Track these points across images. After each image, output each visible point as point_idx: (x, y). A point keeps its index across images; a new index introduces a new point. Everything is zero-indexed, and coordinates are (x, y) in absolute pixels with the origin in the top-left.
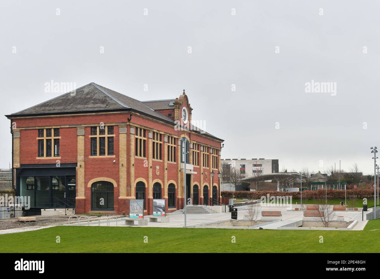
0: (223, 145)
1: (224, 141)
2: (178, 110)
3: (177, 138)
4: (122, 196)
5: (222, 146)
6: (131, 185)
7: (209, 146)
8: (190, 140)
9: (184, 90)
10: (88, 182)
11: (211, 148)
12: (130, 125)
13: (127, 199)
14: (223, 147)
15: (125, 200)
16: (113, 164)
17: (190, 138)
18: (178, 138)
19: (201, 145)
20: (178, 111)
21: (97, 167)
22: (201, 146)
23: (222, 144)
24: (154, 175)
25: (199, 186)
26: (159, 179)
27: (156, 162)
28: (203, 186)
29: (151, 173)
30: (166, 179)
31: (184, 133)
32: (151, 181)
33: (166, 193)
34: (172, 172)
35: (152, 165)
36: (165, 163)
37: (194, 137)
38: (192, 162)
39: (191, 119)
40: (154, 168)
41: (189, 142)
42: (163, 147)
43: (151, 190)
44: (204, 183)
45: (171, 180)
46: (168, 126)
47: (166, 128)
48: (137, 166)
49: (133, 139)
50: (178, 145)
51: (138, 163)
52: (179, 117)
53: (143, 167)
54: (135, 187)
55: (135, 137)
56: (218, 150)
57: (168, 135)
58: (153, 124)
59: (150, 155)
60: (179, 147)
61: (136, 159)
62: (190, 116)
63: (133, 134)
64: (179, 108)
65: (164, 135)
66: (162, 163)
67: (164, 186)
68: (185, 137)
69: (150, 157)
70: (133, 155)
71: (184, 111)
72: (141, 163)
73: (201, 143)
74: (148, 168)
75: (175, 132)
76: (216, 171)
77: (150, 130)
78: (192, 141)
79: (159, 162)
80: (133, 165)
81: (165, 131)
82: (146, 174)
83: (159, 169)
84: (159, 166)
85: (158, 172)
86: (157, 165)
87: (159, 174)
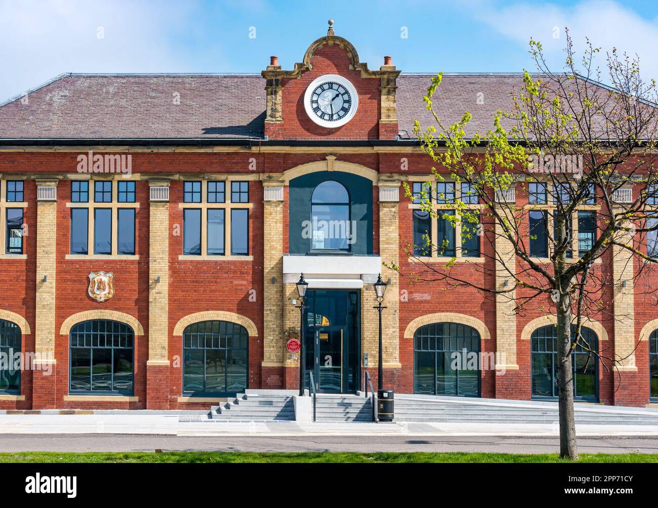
8: (379, 174)
17: (376, 169)
22: (494, 186)
24: (76, 299)
25: (476, 328)
26: (116, 309)
27: (91, 261)
28: (514, 328)
29: (46, 296)
30: (162, 309)
31: (325, 159)
32: (46, 317)
33: (159, 351)
34: (213, 288)
35: (58, 273)
36: (155, 261)
37: (419, 163)
38: (395, 247)
39: (392, 105)
40: (75, 281)
41: (374, 184)
42: (144, 218)
43: (50, 340)
44: (541, 318)
45: (207, 310)
46: (172, 152)
47: (159, 159)
50: (261, 203)
52: (278, 115)
53: (2, 281)
57: (176, 177)
58: (68, 159)
59: (44, 246)
60: (266, 205)
62: (384, 96)
64: (276, 86)
65: (147, 182)
66: (138, 263)
67: (146, 330)
68: (337, 169)
69: (44, 251)
71: (335, 86)
73: (494, 176)
74: (34, 281)
75: (236, 163)
77: (45, 177)
78: (395, 178)
79: (115, 262)
81: (157, 170)
82: (22, 298)
83: (115, 280)
84: (111, 275)
85: (99, 291)
86: (95, 272)
87: (111, 296)
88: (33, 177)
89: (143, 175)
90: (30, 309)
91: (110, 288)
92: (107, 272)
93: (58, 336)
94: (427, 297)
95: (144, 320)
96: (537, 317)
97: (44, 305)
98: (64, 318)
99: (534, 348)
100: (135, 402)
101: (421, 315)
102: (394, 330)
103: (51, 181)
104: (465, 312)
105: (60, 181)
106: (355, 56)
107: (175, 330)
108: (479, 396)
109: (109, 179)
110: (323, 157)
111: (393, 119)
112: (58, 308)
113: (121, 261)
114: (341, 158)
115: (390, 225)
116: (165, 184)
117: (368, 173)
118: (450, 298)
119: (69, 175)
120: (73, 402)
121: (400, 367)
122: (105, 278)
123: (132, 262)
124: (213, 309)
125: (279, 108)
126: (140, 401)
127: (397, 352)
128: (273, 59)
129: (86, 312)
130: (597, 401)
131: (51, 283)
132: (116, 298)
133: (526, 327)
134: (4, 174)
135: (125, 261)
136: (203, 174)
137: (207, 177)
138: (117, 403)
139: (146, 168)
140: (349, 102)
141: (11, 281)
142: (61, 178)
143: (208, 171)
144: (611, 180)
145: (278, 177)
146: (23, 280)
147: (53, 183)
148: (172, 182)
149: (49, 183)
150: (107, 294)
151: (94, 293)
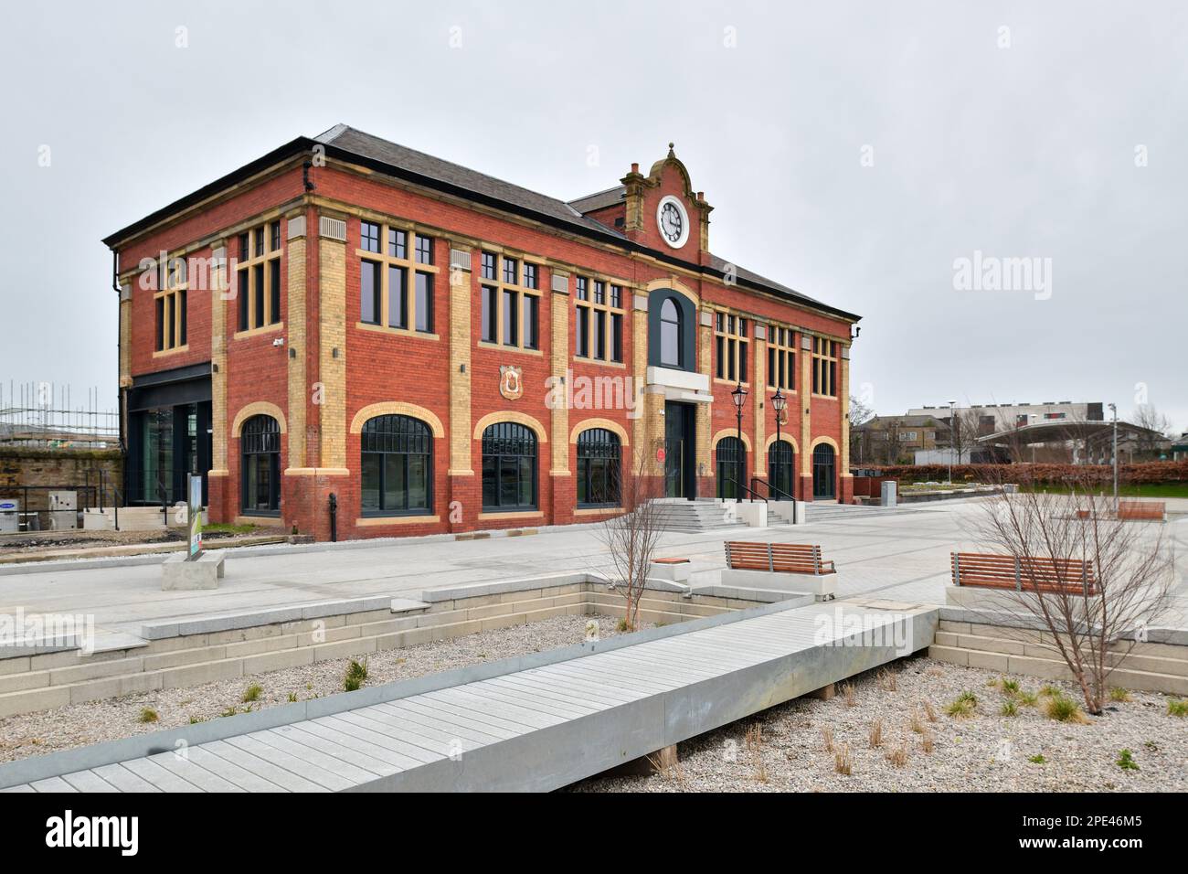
0: (858, 329)
1: (859, 318)
2: (639, 201)
3: (630, 288)
4: (293, 466)
5: (854, 333)
6: (319, 427)
7: (797, 328)
8: (701, 300)
9: (671, 146)
10: (233, 422)
11: (802, 334)
12: (316, 207)
13: (301, 477)
14: (858, 335)
15: (297, 480)
16: (278, 354)
17: (700, 295)
18: (634, 285)
19: (756, 321)
20: (634, 204)
21: (248, 368)
22: (756, 325)
23: (854, 327)
24: (487, 397)
25: (746, 442)
26: (524, 411)
27: (501, 353)
28: (763, 442)
29: (461, 389)
30: (564, 412)
31: (671, 277)
32: (461, 416)
33: (561, 460)
35: (472, 362)
36: (558, 359)
38: (708, 368)
39: (707, 237)
40: (486, 374)
41: (697, 308)
42: (546, 309)
43: (467, 445)
44: (773, 435)
45: (595, 416)
46: (571, 241)
47: (560, 245)
48: (373, 360)
49: (337, 259)
50: (632, 310)
51: (380, 349)
52: (642, 224)
53: (413, 365)
54: (355, 432)
55: (354, 256)
56: (840, 343)
57: (574, 269)
58: (481, 223)
59: (459, 327)
60: (636, 314)
61: (369, 332)
62: (702, 229)
63: (338, 241)
64: (641, 196)
65: (549, 267)
66: (542, 360)
67: (550, 436)
68: (677, 289)
69: (459, 333)
70: (338, 317)
71: (672, 209)
72: (398, 352)
73: (756, 316)
74: (448, 370)
75: (617, 265)
76: (828, 402)
77: (460, 239)
78: (710, 305)
79: (522, 356)
80: (335, 353)
81: (558, 258)
82: (435, 392)
83: (524, 378)
84: (519, 370)
85: (511, 388)
86: (506, 365)
87: (520, 396)
88: (447, 236)
89: (548, 259)
90: (443, 405)
91: (519, 386)
93: (473, 441)
94: (723, 414)
95: (549, 425)
96: (771, 434)
97: (459, 401)
98: (478, 418)
99: (770, 459)
100: (540, 518)
101: (720, 430)
105: (476, 248)
106: (688, 182)
107: (572, 438)
109: (520, 256)
110: (668, 274)
111: (707, 251)
112: (473, 406)
113: (528, 356)
114: (679, 278)
115: (706, 348)
116: (566, 274)
117: (693, 298)
119: (483, 243)
120: (487, 522)
121: (711, 475)
123: (537, 358)
124: (599, 417)
125: (643, 217)
126: (544, 516)
127: (710, 462)
128: (635, 166)
129: (497, 413)
131: (467, 375)
132: (524, 398)
133: (767, 442)
134: (417, 223)
135: (531, 356)
136: (594, 271)
137: (596, 275)
138: (525, 519)
139: (550, 252)
140: (680, 226)
141: (422, 367)
142: (475, 243)
143: (599, 267)
144: (802, 331)
145: (643, 287)
146: (435, 368)
147: (469, 249)
148: (572, 273)
149: (464, 247)
150: (516, 393)
151: (506, 391)
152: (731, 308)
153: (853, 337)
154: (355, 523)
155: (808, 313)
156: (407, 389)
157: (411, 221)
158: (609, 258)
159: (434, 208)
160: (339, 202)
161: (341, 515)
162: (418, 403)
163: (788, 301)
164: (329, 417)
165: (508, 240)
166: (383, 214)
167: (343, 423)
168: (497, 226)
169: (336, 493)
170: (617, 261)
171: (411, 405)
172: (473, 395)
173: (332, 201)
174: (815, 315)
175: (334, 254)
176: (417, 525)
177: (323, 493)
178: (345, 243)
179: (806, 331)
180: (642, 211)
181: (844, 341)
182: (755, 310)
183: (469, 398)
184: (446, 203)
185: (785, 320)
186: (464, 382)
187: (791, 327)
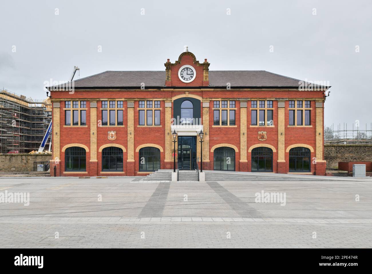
2: (168, 71)
3: (164, 101)
7: (273, 99)
12: (52, 101)
17: (202, 97)
19: (240, 101)
20: (166, 73)
24: (103, 140)
25: (234, 148)
26: (117, 143)
27: (108, 128)
28: (246, 148)
29: (94, 139)
30: (132, 143)
31: (185, 93)
32: (94, 146)
33: (131, 157)
34: (149, 136)
36: (129, 127)
37: (216, 94)
38: (208, 122)
39: (207, 75)
40: (103, 134)
41: (201, 101)
42: (126, 113)
43: (95, 154)
44: (255, 145)
45: (147, 143)
46: (135, 91)
47: (130, 94)
48: (68, 134)
49: (58, 112)
50: (164, 108)
51: (70, 131)
52: (170, 78)
53: (79, 134)
54: (63, 151)
55: (63, 110)
56: (314, 101)
57: (136, 100)
58: (100, 93)
59: (93, 123)
60: (166, 109)
61: (66, 127)
62: (204, 72)
63: (57, 108)
64: (169, 69)
65: (126, 101)
66: (124, 128)
67: (127, 150)
68: (189, 97)
69: (93, 124)
70: (58, 125)
71: (189, 69)
72: (75, 131)
73: (240, 99)
74: (90, 134)
75: (156, 95)
76: (304, 128)
77: (93, 99)
78: (208, 99)
79: (116, 128)
80: (56, 134)
81: (130, 97)
82: (86, 140)
83: (116, 134)
84: (115, 132)
85: (111, 137)
86: (109, 131)
87: (115, 139)
88: (89, 100)
89: (125, 99)
90: (88, 144)
91: (115, 136)
92: (114, 131)
93: (98, 152)
94: (219, 138)
95: (126, 147)
96: (254, 145)
97: (93, 142)
98: (100, 146)
99: (252, 155)
100: (123, 174)
101: (216, 144)
102: (207, 149)
103: (95, 101)
104: (230, 143)
105: (98, 101)
106: (195, 58)
107: (136, 150)
108: (235, 171)
110: (184, 93)
111: (207, 79)
112: (98, 143)
113: (118, 128)
114: (190, 93)
115: (206, 115)
116: (133, 102)
117: (199, 98)
118: (225, 139)
119: (101, 99)
120: (103, 174)
121: (209, 161)
122: (113, 133)
123: (122, 128)
124: (149, 143)
125: (170, 76)
126: (125, 173)
127: (208, 157)
128: (168, 60)
129: (107, 144)
130: (272, 171)
131: (95, 135)
132: (117, 140)
133: (250, 148)
134: (79, 99)
135: (120, 128)
136: (145, 98)
137: (146, 99)
138: (118, 174)
139: (126, 96)
140: (193, 74)
141: (82, 134)
142: (98, 100)
143: (147, 97)
144: (278, 100)
145: (170, 99)
146: (86, 134)
147: (95, 102)
148: (135, 101)
149: (94, 102)
150: (114, 138)
151: (110, 138)
152: (222, 98)
153: (326, 96)
154: (63, 173)
155: (283, 91)
156: (77, 140)
157: (77, 99)
158: (152, 93)
159: (84, 93)
160: (57, 99)
161: (58, 171)
162: (81, 143)
163: (263, 89)
164: (55, 148)
165: (110, 96)
166: (70, 99)
167: (59, 149)
168: (106, 93)
169: (56, 166)
170: (156, 93)
171: (79, 144)
172: (97, 140)
173: (56, 99)
174: (289, 91)
175: (56, 111)
176: (81, 174)
177: (53, 166)
178: (59, 108)
179: (281, 100)
180: (170, 74)
181: (317, 99)
182: (240, 96)
183: (96, 141)
184: (88, 91)
185: (263, 97)
186: (94, 137)
187: (268, 99)
